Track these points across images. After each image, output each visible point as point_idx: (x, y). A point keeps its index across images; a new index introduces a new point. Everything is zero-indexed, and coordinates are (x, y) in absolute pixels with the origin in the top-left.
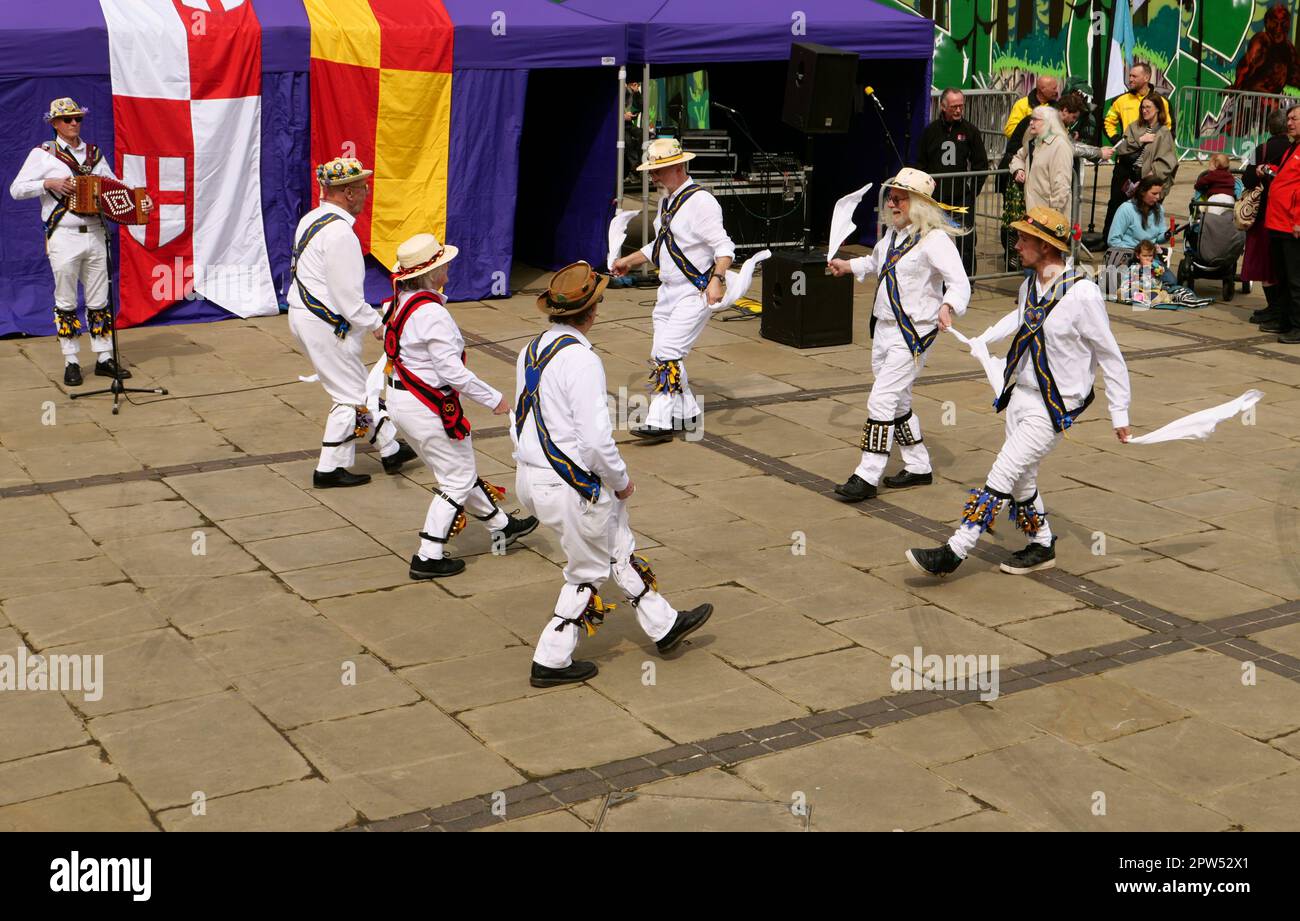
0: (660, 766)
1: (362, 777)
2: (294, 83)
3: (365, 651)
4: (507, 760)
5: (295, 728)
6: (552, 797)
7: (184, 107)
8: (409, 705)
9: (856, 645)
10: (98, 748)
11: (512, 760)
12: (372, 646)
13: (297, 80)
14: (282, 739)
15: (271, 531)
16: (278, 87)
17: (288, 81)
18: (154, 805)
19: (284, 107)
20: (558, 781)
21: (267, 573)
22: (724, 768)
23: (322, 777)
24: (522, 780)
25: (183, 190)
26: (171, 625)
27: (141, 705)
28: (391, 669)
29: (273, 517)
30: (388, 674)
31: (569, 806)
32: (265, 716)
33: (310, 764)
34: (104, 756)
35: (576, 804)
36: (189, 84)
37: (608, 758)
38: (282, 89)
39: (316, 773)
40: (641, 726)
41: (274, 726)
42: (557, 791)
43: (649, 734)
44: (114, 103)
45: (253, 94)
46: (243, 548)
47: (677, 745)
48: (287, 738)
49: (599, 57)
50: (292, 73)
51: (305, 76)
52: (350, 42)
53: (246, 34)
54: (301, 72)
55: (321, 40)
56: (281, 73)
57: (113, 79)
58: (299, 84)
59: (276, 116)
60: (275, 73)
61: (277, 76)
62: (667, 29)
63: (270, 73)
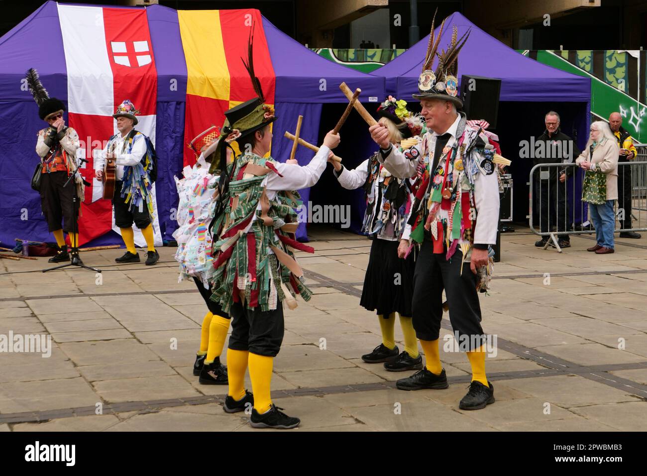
0: (185, 402)
2: (176, 108)
3: (70, 360)
4: (101, 397)
6: (111, 409)
7: (109, 121)
8: (70, 378)
9: (357, 367)
11: (103, 397)
13: (178, 107)
16: (166, 110)
17: (173, 107)
19: (170, 122)
20: (121, 405)
21: (46, 333)
28: (75, 366)
29: (72, 314)
30: (71, 368)
31: (117, 413)
35: (122, 412)
36: (113, 107)
38: (169, 111)
42: (116, 408)
44: (69, 117)
45: (151, 114)
46: (42, 324)
47: (204, 395)
49: (368, 96)
50: (175, 103)
51: (183, 104)
52: (211, 85)
53: (148, 79)
54: (181, 102)
55: (193, 84)
56: (168, 102)
57: (69, 104)
58: (179, 109)
59: (165, 128)
60: (165, 102)
61: (166, 104)
62: (409, 81)
63: (162, 102)
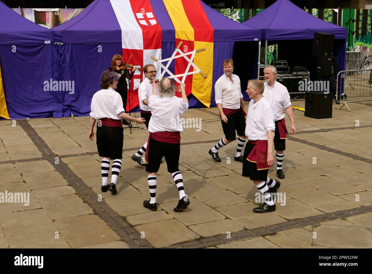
0: (324, 218)
1: (241, 219)
2: (170, 45)
3: (227, 190)
4: (280, 216)
5: (217, 207)
6: (297, 224)
7: (141, 51)
8: (246, 203)
9: (367, 191)
10: (165, 211)
11: (281, 216)
12: (228, 189)
13: (171, 44)
14: (214, 210)
15: (188, 161)
16: (166, 46)
17: (169, 45)
18: (187, 225)
19: (168, 52)
20: (297, 221)
21: (191, 171)
22: (342, 219)
23: (230, 219)
24: (286, 221)
25: (140, 75)
26: (170, 183)
27: (171, 201)
28: (237, 194)
29: (187, 158)
30: (236, 195)
31: (302, 227)
32: (207, 205)
33: (225, 216)
34: (167, 213)
35: (304, 226)
36: (143, 45)
37: (308, 216)
38: (167, 47)
39: (227, 218)
40: (314, 209)
41: (211, 207)
42: (298, 223)
43: (317, 211)
44: (123, 51)
45: (159, 48)
46: (182, 165)
47: (326, 213)
48: (215, 210)
49: (254, 38)
50: (170, 43)
51: (173, 43)
52: (186, 34)
53: (158, 32)
54: (173, 42)
55: (178, 34)
56: (167, 43)
57: (122, 44)
58: (171, 46)
59: (165, 55)
60: (166, 42)
61: (166, 43)
62: (272, 30)
63: (164, 43)
